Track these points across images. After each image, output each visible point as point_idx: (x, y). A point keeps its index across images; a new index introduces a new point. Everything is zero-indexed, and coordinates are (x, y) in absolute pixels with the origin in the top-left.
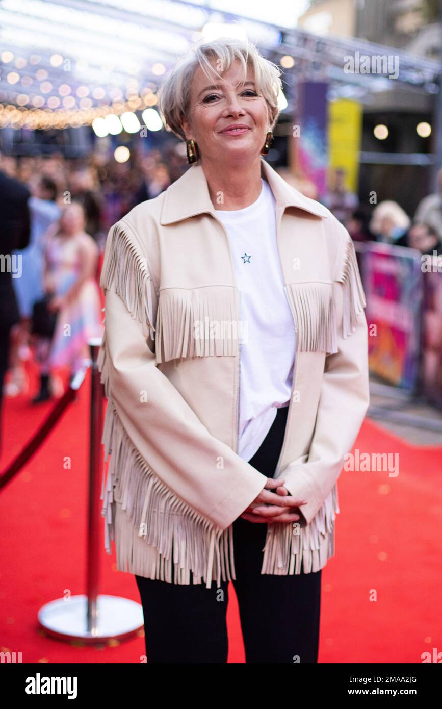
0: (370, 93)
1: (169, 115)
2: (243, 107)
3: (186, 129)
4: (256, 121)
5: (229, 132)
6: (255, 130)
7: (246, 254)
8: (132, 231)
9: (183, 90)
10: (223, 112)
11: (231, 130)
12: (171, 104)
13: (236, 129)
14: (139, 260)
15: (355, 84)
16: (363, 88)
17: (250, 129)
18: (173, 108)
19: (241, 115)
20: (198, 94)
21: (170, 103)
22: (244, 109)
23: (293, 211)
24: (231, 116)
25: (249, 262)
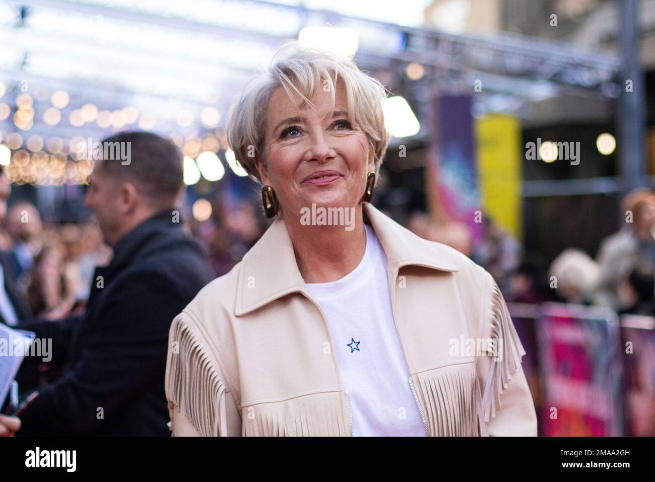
0: (528, 103)
1: (239, 151)
2: (333, 146)
3: (262, 170)
4: (350, 164)
5: (314, 181)
6: (350, 177)
7: (353, 340)
8: (198, 327)
9: (256, 121)
10: (305, 153)
11: (316, 178)
12: (240, 140)
13: (323, 176)
14: (210, 368)
15: (508, 94)
16: (519, 97)
17: (341, 175)
18: (243, 143)
19: (330, 158)
20: (274, 128)
21: (239, 138)
22: (334, 149)
23: (411, 271)
24: (315, 160)
25: (359, 350)
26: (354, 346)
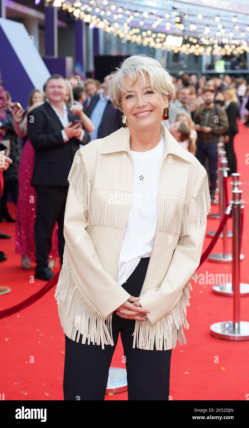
26: (142, 178)
